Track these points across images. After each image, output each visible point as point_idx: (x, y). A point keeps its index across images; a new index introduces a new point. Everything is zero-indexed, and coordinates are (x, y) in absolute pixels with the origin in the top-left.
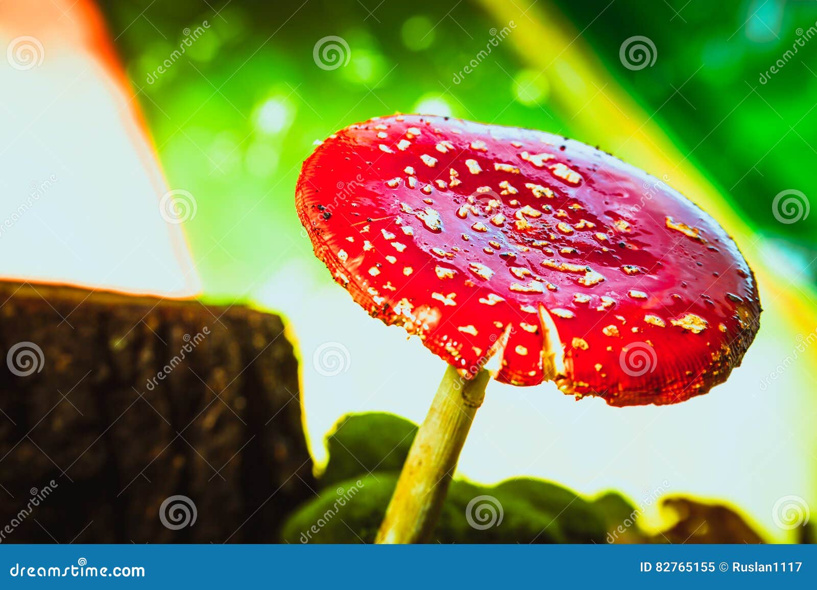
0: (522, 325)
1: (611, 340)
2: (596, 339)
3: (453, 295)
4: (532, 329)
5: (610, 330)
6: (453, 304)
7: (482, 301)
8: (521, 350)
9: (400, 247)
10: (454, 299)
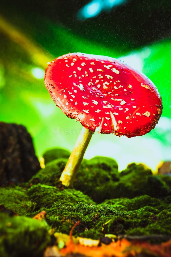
0: (106, 118)
1: (128, 120)
2: (124, 120)
3: (88, 110)
4: (108, 119)
5: (128, 118)
6: (88, 113)
7: (96, 111)
8: (106, 125)
9: (74, 97)
10: (89, 111)
